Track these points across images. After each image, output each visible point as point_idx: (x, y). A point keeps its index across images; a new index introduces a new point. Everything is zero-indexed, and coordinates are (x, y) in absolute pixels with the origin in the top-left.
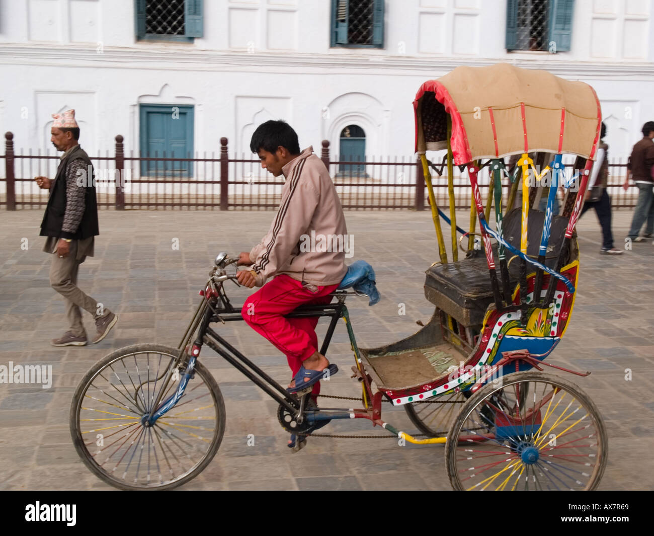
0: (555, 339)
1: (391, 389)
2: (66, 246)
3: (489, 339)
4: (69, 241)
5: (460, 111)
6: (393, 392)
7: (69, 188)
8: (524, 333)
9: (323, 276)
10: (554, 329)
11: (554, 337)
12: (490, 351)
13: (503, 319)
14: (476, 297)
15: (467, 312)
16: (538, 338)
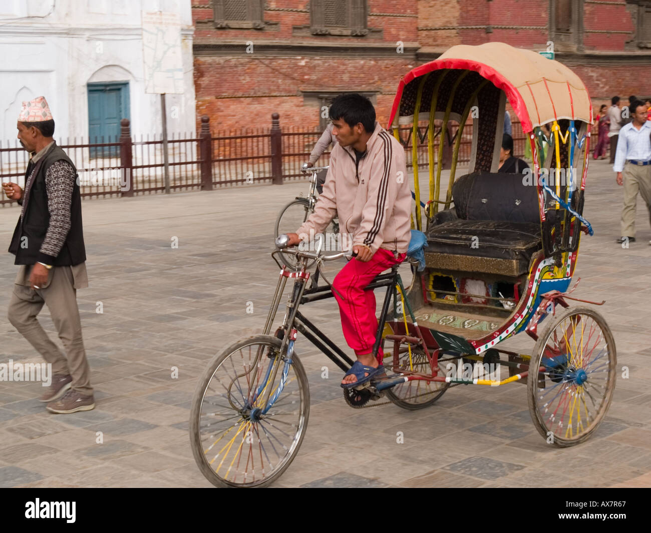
0: (569, 278)
1: (475, 339)
2: (44, 273)
3: (532, 284)
4: (49, 267)
5: (515, 86)
6: (477, 342)
7: (52, 200)
8: (553, 276)
9: (405, 244)
10: (568, 270)
11: (568, 277)
12: (533, 295)
13: (541, 266)
14: (525, 249)
15: (517, 263)
16: (560, 280)
